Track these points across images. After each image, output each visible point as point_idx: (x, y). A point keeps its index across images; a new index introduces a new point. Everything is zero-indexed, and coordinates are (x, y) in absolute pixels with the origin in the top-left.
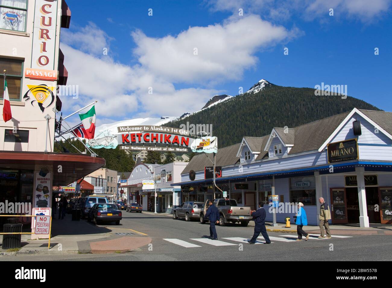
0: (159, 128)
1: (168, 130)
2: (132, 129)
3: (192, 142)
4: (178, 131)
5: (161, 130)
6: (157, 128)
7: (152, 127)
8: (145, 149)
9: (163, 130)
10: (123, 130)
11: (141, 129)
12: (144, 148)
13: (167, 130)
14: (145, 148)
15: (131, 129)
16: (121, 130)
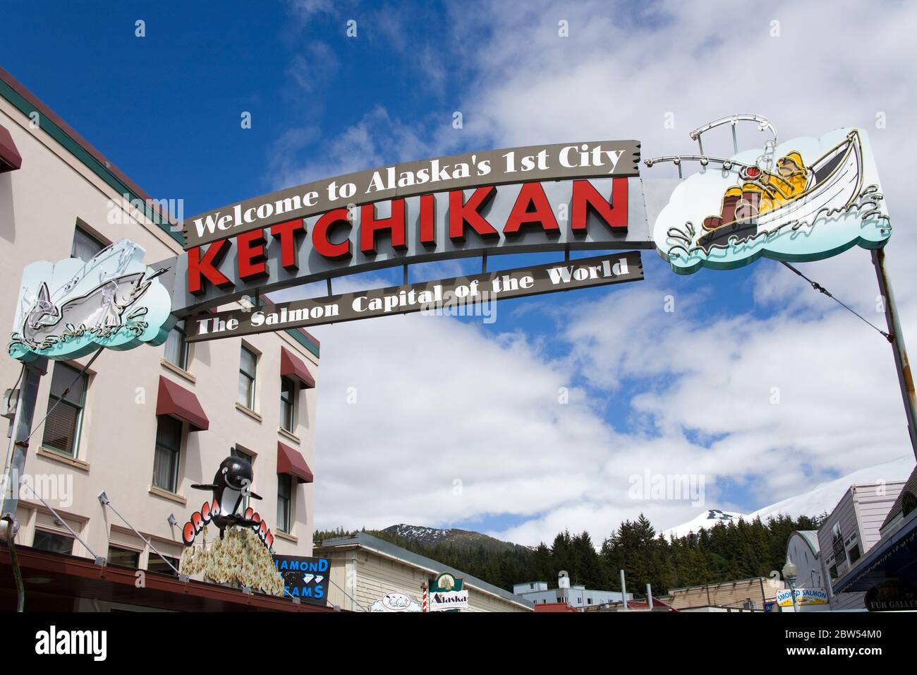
0: (421, 174)
1: (485, 168)
2: (260, 214)
3: (663, 202)
4: (548, 162)
5: (435, 178)
6: (410, 175)
7: (377, 177)
8: (336, 312)
9: (445, 176)
10: (212, 230)
11: (312, 201)
12: (328, 308)
13: (474, 169)
14: (336, 307)
15: (254, 215)
16: (200, 234)
